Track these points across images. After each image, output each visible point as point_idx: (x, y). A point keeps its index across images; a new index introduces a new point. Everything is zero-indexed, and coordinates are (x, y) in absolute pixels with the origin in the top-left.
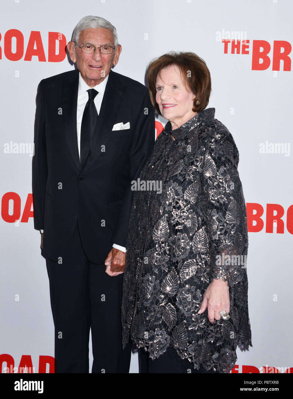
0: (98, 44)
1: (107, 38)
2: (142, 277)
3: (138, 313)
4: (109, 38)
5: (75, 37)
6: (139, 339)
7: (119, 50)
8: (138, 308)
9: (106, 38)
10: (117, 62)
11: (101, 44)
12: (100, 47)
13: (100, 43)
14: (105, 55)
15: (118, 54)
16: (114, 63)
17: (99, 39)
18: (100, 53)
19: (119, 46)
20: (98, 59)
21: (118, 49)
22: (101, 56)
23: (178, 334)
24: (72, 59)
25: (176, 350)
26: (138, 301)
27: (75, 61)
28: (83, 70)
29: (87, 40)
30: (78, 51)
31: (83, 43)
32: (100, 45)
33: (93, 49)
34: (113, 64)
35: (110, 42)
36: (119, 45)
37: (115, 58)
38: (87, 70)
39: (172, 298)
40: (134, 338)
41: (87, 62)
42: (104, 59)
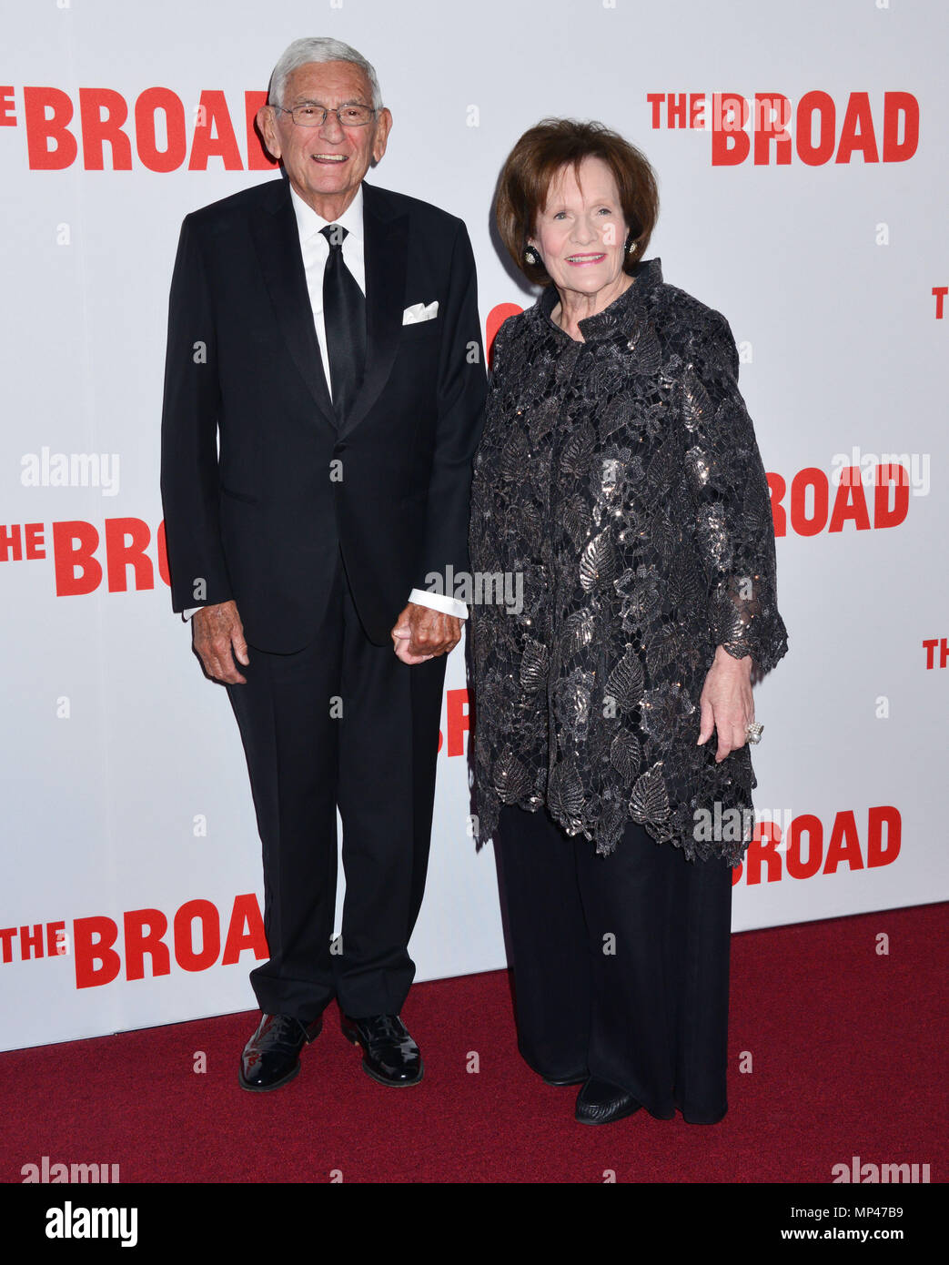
0: (333, 101)
1: (354, 86)
2: (562, 675)
3: (559, 758)
4: (358, 86)
5: (275, 91)
6: (571, 815)
7: (386, 121)
8: (559, 747)
9: (351, 87)
10: (382, 153)
11: (340, 102)
12: (338, 108)
13: (336, 99)
14: (353, 128)
15: (383, 132)
16: (374, 153)
17: (335, 87)
18: (340, 123)
19: (386, 111)
20: (335, 137)
21: (382, 120)
22: (341, 130)
23: (647, 792)
24: (271, 151)
25: (643, 826)
26: (557, 733)
27: (278, 155)
28: (300, 172)
29: (304, 92)
30: (285, 124)
31: (296, 103)
32: (338, 104)
33: (321, 115)
34: (374, 158)
35: (360, 95)
36: (385, 109)
37: (377, 143)
38: (308, 171)
39: (630, 714)
40: (559, 816)
41: (306, 147)
42: (352, 140)
